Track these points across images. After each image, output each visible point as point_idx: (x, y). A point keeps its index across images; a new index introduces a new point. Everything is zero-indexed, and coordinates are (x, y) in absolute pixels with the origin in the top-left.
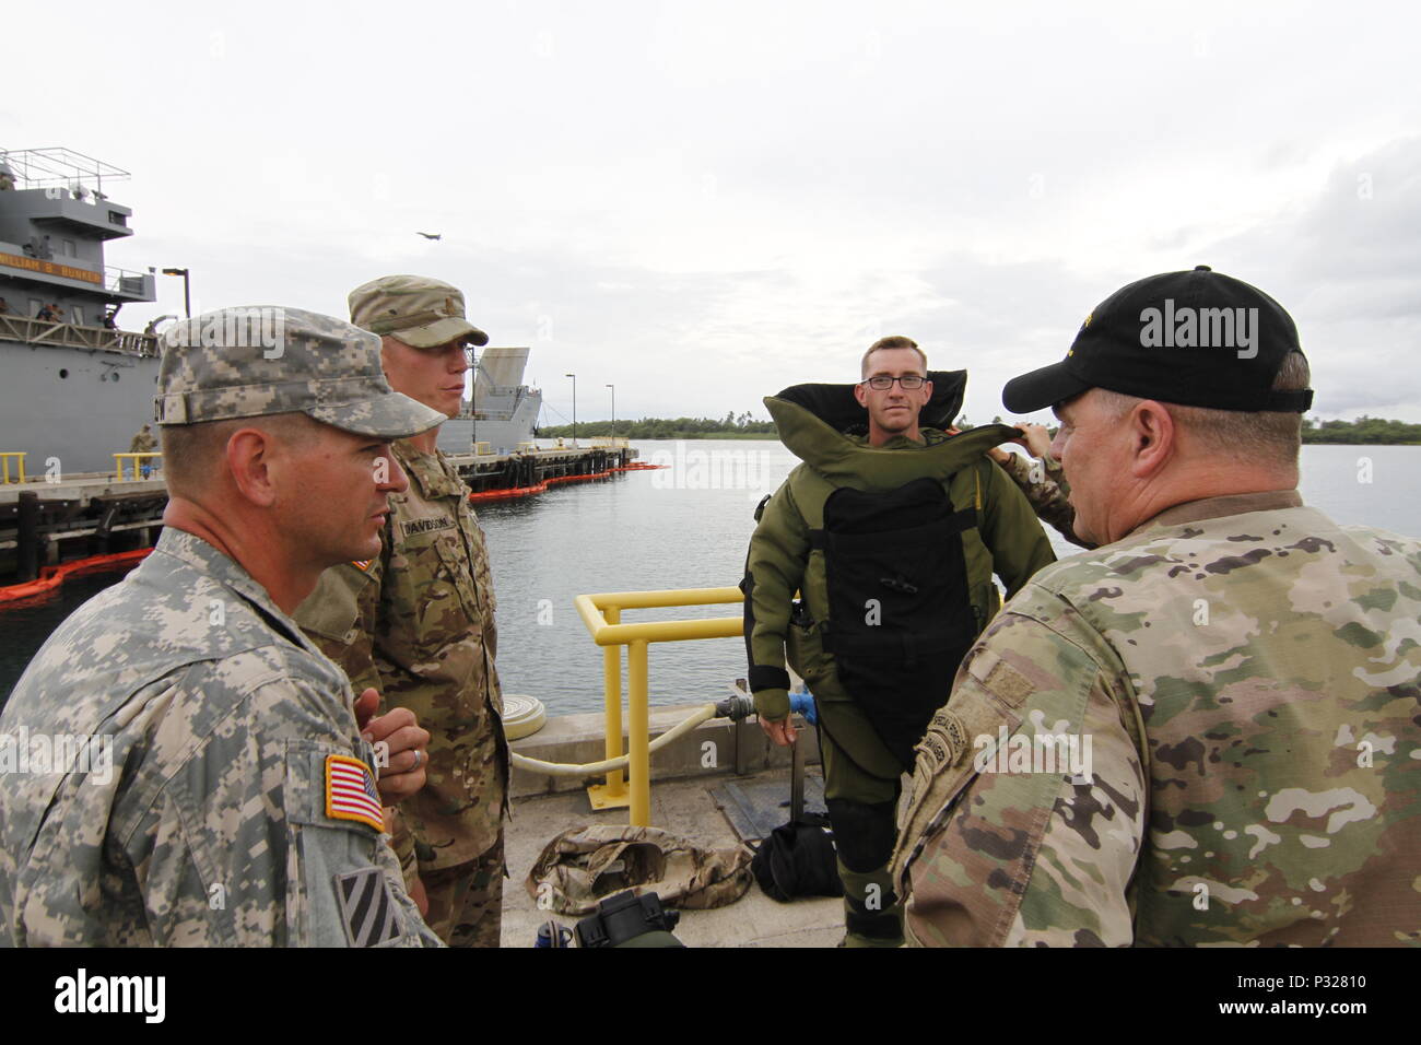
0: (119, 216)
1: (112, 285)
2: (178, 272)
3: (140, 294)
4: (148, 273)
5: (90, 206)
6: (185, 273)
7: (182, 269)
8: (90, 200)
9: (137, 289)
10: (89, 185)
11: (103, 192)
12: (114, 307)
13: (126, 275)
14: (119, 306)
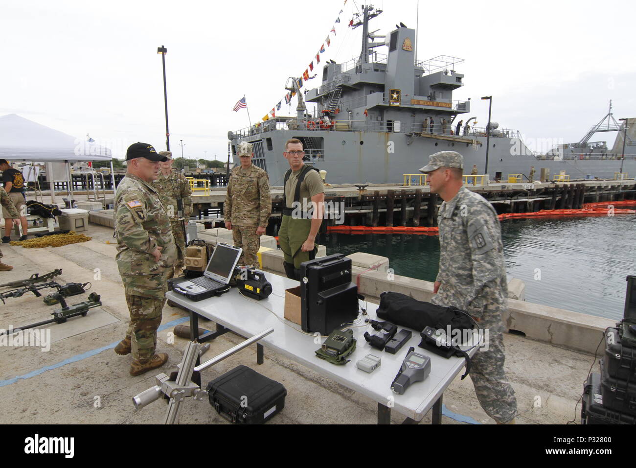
0: (459, 79)
1: (454, 108)
2: (487, 98)
3: (464, 110)
4: (468, 100)
5: (450, 76)
6: (490, 98)
7: (489, 96)
8: (449, 74)
9: (464, 108)
10: (449, 69)
11: (455, 70)
12: (453, 116)
13: (460, 102)
14: (456, 116)
